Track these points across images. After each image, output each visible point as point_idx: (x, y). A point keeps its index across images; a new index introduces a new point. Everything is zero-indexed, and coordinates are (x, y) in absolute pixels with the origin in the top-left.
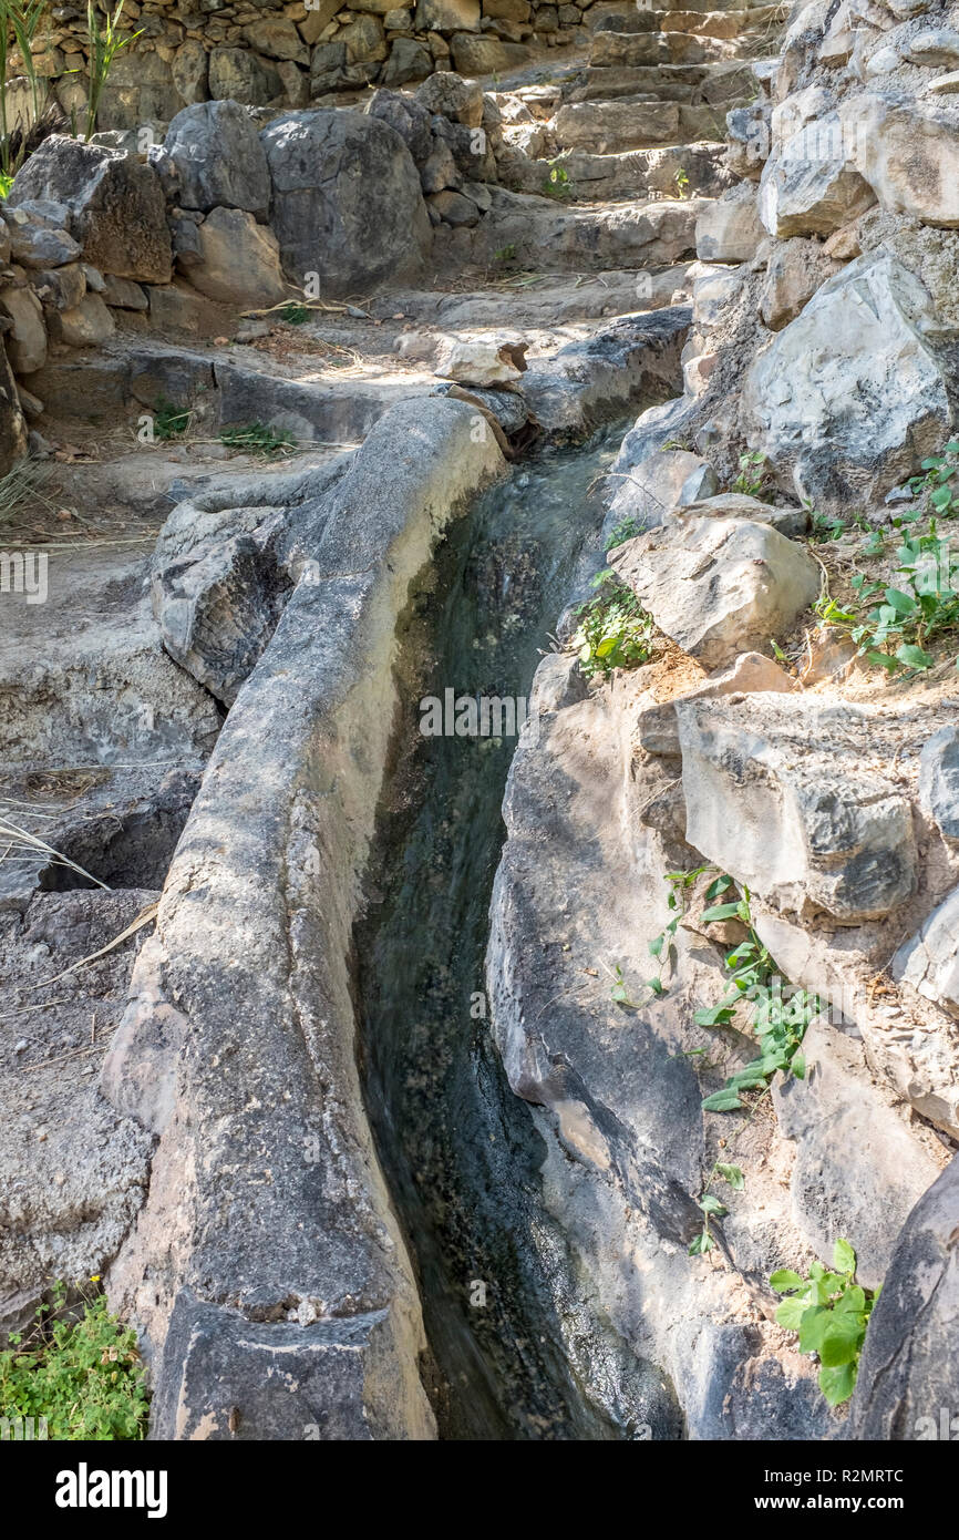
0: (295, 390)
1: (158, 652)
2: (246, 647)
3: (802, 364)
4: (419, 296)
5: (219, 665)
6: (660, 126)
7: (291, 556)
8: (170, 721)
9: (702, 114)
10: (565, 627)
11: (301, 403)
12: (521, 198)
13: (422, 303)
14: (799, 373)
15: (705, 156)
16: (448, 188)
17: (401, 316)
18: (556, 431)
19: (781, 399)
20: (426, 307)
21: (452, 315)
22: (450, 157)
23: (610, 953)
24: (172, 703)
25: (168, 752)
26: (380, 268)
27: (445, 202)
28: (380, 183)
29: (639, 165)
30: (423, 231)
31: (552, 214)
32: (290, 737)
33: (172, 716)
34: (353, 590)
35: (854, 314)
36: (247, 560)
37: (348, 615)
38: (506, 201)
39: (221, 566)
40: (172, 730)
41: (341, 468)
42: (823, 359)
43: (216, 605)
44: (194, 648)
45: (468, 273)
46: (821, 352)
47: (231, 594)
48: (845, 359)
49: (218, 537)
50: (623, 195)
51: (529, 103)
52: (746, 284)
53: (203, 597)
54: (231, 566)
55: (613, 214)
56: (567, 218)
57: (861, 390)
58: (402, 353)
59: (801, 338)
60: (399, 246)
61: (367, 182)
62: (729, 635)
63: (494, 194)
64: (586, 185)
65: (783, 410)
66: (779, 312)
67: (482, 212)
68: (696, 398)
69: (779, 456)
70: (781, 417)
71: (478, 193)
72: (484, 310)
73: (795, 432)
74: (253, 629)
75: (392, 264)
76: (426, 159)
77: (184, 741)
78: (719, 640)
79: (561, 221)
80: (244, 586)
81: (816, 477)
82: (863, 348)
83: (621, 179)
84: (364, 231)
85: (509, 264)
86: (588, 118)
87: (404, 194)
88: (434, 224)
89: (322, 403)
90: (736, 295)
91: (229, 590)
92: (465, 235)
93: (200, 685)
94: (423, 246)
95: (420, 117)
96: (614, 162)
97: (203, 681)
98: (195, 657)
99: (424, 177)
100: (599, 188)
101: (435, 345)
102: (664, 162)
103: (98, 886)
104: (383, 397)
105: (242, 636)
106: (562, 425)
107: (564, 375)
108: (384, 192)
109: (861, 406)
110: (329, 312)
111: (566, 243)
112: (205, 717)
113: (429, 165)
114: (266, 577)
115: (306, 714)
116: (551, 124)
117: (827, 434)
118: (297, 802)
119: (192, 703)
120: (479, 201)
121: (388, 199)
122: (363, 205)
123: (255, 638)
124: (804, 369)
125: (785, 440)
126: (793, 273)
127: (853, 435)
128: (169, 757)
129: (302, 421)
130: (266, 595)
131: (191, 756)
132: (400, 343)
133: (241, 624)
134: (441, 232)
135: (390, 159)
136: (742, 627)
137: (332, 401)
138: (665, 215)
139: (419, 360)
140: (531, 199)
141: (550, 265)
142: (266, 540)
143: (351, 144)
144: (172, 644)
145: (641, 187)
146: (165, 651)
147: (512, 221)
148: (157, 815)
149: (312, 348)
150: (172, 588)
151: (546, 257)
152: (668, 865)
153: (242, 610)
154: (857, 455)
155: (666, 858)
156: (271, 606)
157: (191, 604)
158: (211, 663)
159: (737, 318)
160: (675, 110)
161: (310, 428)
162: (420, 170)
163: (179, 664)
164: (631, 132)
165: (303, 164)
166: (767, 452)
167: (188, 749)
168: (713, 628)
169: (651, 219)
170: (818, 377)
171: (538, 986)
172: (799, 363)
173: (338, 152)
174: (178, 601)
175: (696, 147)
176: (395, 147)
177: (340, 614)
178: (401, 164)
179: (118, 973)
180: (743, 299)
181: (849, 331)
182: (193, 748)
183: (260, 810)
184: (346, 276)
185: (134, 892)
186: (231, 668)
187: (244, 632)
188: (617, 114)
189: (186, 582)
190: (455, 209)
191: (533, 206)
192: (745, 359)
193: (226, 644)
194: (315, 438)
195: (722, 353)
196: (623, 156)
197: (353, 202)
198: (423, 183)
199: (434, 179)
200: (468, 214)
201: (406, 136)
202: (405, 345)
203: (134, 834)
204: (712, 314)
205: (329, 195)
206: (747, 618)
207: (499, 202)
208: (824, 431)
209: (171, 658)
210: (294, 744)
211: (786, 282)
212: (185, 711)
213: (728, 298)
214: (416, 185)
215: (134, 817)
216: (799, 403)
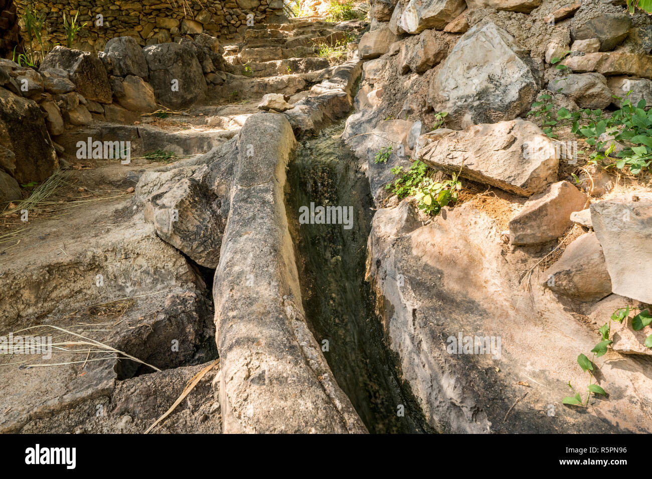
0: (174, 136)
1: (154, 236)
2: (201, 229)
3: (460, 70)
4: (208, 107)
5: (188, 239)
6: (276, 55)
7: (216, 184)
8: (163, 270)
9: (289, 51)
10: (379, 196)
11: (177, 140)
12: (236, 76)
13: (209, 109)
14: (459, 75)
15: (295, 62)
16: (212, 72)
17: (202, 114)
18: (306, 131)
19: (453, 86)
20: (211, 111)
21: (222, 112)
22: (211, 61)
23: (527, 369)
24: (164, 261)
25: (163, 286)
26: (191, 98)
27: (211, 76)
28: (188, 68)
29: (274, 65)
30: (205, 87)
31: (248, 81)
32: (267, 267)
33: (164, 268)
34: (267, 191)
35: (482, 47)
36: (195, 188)
37: (269, 202)
38: (231, 77)
39: (183, 191)
40: (164, 274)
41: (214, 153)
42: (469, 68)
43: (184, 209)
44: (174, 232)
45: (222, 101)
46: (467, 65)
47: (190, 204)
48: (479, 67)
49: (173, 181)
50: (270, 75)
51: (228, 51)
52: (388, 61)
53: (177, 206)
54: (188, 191)
55: (271, 80)
56: (255, 81)
57: (491, 79)
58: (208, 124)
59: (458, 60)
60: (198, 90)
61: (184, 67)
62: (543, 174)
63: (227, 75)
64: (256, 73)
65: (455, 91)
66: (425, 60)
67: (224, 81)
68: (375, 107)
69: (456, 112)
70: (454, 95)
71: (221, 74)
72: (234, 110)
73: (464, 100)
74: (204, 219)
75: (196, 97)
76: (203, 62)
77: (171, 279)
78: (538, 178)
79: (253, 82)
80: (196, 199)
81: (478, 118)
82: (488, 61)
83: (268, 70)
84: (185, 85)
85: (235, 97)
86: (252, 53)
87: (197, 73)
88: (208, 84)
89: (186, 139)
90: (384, 66)
91: (190, 201)
92: (219, 88)
93: (177, 250)
94: (205, 92)
95: (199, 47)
96: (265, 65)
97: (180, 248)
98: (175, 237)
99: (203, 68)
100: (262, 73)
101: (221, 120)
102: (282, 64)
103: (156, 371)
104: (211, 136)
105: (198, 223)
106: (308, 128)
107: (301, 111)
108: (190, 72)
109: (492, 86)
110: (174, 114)
111: (255, 89)
112: (181, 266)
113: (204, 64)
114: (205, 195)
115: (271, 253)
116: (239, 55)
117: (479, 99)
118: (286, 304)
119: (174, 260)
120: (222, 77)
121: (192, 74)
122: (184, 75)
123: (206, 223)
124: (462, 73)
125: (459, 104)
126: (430, 43)
127: (491, 98)
128: (163, 288)
129: (177, 148)
130: (207, 203)
131: (175, 286)
132: (207, 121)
133: (197, 218)
134: (211, 87)
135: (191, 60)
136: (549, 169)
137: (190, 139)
138: (289, 78)
139: (215, 126)
140: (240, 76)
141: (250, 97)
142: (201, 178)
143: (177, 54)
144: (161, 232)
145: (275, 73)
146: (157, 235)
147: (235, 83)
148: (169, 320)
149: (173, 124)
150: (157, 205)
151: (248, 94)
152: (565, 310)
153: (197, 211)
154: (496, 106)
155: (561, 306)
156: (211, 208)
157: (172, 211)
158: (184, 238)
159: (387, 74)
160: (280, 50)
161: (181, 150)
162: (202, 65)
163: (166, 241)
164: (267, 57)
165: (160, 60)
166: (446, 112)
167: (173, 282)
168: (534, 171)
169: (284, 80)
170: (468, 76)
171: (493, 399)
172: (458, 70)
173: (173, 56)
174: (163, 210)
175: (292, 59)
176: (192, 56)
177: (264, 202)
178: (195, 62)
179: (181, 426)
180: (387, 67)
181: (480, 54)
182: (176, 282)
183: (269, 313)
184: (180, 101)
185: (178, 370)
186: (195, 240)
187: (199, 221)
188: (261, 52)
189: (165, 200)
190: (215, 79)
191: (241, 79)
192: (396, 88)
193: (191, 228)
194: (184, 154)
195: (385, 87)
196: (268, 63)
197: (180, 74)
198: (203, 70)
199: (206, 68)
200: (219, 81)
201: (195, 53)
202: (209, 121)
203: (159, 332)
204: (375, 74)
205: (171, 71)
206: (552, 164)
207: (229, 77)
208: (477, 98)
209: (161, 239)
210: (271, 270)
211: (427, 47)
212: (170, 264)
213: (380, 67)
214: (200, 70)
215: (157, 323)
216: (462, 87)
